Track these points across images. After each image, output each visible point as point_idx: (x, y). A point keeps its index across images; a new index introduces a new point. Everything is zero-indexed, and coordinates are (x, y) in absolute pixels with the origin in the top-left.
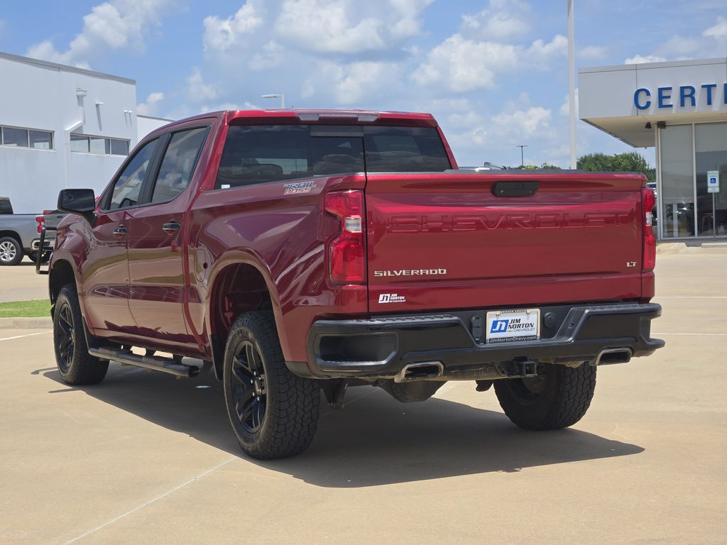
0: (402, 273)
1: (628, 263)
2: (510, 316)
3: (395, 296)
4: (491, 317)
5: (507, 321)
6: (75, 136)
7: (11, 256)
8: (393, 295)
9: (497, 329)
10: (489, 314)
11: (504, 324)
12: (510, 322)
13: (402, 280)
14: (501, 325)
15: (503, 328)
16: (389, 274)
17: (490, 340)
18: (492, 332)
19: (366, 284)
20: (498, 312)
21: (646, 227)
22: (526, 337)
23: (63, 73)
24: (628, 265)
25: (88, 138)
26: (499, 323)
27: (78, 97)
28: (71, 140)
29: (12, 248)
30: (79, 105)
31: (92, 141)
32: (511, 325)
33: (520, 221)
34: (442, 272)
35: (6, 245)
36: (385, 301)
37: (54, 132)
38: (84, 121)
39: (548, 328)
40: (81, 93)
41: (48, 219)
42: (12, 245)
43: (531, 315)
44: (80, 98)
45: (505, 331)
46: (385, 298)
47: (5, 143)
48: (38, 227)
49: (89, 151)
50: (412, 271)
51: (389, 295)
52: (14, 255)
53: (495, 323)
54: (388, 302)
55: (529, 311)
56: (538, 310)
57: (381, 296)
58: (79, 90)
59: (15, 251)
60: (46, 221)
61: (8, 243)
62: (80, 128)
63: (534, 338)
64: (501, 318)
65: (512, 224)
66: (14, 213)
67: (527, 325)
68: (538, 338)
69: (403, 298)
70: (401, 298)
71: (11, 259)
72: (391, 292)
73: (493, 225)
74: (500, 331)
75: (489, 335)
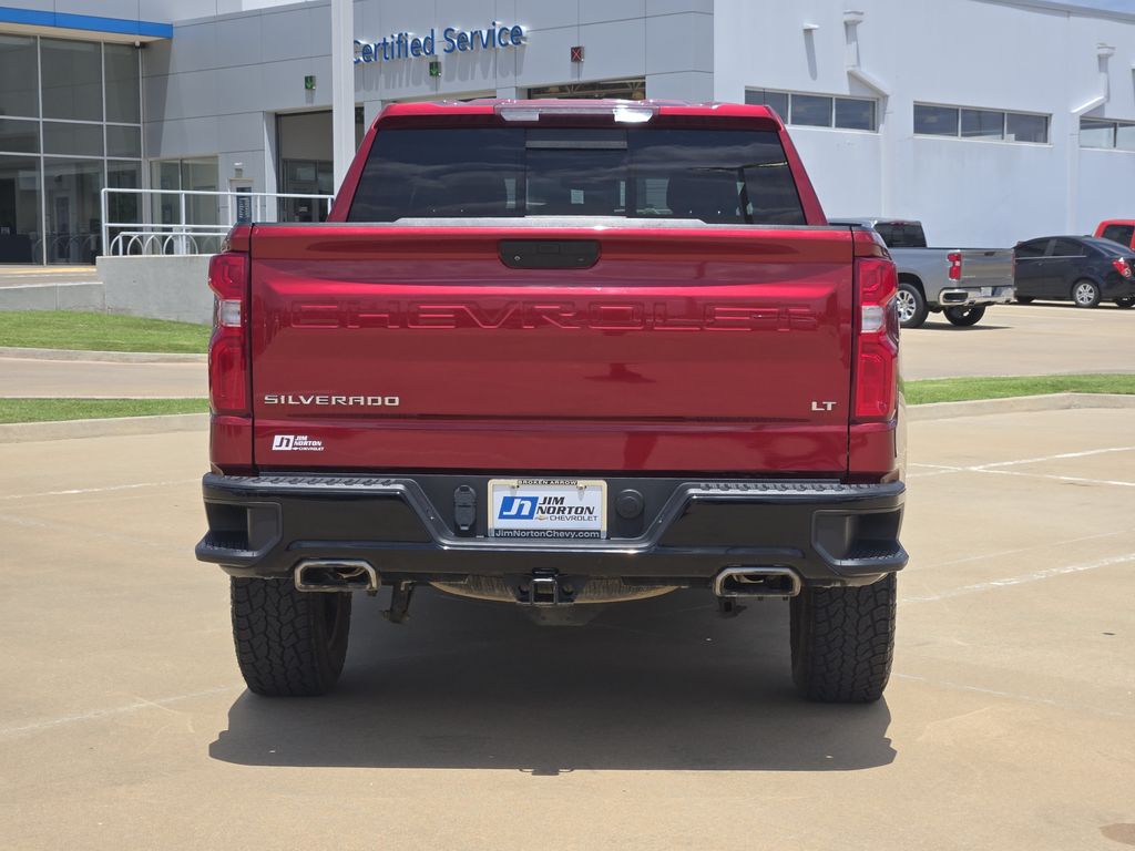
0: (314, 400)
1: (814, 404)
2: (542, 490)
3: (303, 440)
4: (498, 489)
5: (534, 500)
6: (1089, 122)
7: (909, 313)
8: (299, 438)
9: (514, 511)
10: (493, 483)
11: (528, 505)
12: (541, 500)
13: (313, 413)
14: (521, 507)
15: (525, 512)
16: (290, 402)
17: (497, 531)
18: (501, 516)
19: (251, 415)
20: (514, 482)
21: (859, 333)
22: (577, 531)
23: (1074, 20)
24: (814, 406)
25: (1114, 125)
26: (517, 503)
27: (1100, 57)
28: (1082, 128)
29: (911, 302)
30: (1100, 71)
31: (1120, 130)
32: (544, 507)
33: (551, 314)
34: (392, 401)
35: (902, 295)
36: (284, 448)
37: (1051, 115)
38: (1108, 97)
39: (623, 521)
40: (1104, 51)
41: (967, 257)
42: (911, 296)
43: (586, 492)
44: (1103, 61)
45: (530, 516)
46: (285, 442)
47: (962, 135)
48: (951, 269)
49: (1115, 146)
50: (334, 398)
51: (291, 437)
52: (913, 311)
53: (508, 503)
54: (289, 448)
55: (581, 483)
56: (602, 484)
57: (277, 439)
58: (1103, 46)
59: (914, 305)
60: (964, 260)
61: (906, 293)
62: (1100, 108)
63: (594, 535)
64: (520, 493)
65: (537, 319)
66: (928, 246)
67: (580, 510)
68: (604, 536)
69: (319, 443)
70: (315, 443)
71: (909, 317)
72: (297, 432)
73: (492, 321)
74: (518, 516)
75: (494, 522)
